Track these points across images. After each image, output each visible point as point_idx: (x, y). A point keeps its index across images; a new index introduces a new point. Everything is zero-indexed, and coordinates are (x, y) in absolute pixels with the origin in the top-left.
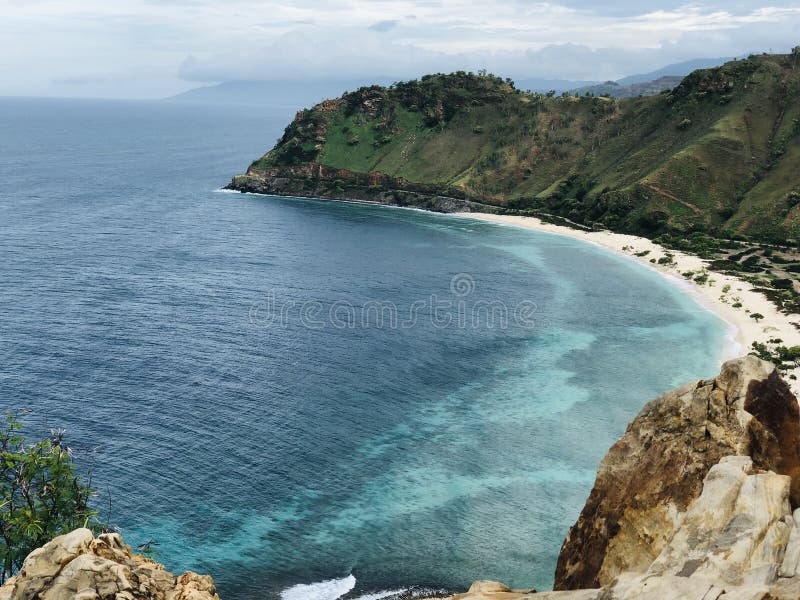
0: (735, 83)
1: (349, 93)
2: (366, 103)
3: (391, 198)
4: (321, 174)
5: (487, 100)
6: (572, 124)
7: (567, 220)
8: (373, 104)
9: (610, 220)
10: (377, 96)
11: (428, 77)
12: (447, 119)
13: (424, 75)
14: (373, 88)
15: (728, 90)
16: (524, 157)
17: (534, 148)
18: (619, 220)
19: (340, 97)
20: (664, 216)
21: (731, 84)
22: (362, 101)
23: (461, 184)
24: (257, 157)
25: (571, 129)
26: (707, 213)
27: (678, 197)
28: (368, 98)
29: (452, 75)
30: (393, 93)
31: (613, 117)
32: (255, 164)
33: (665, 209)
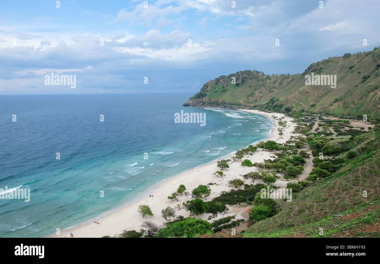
0: (324, 66)
1: (217, 78)
2: (221, 80)
3: (223, 106)
4: (207, 101)
5: (254, 78)
6: (277, 83)
7: (267, 110)
8: (223, 81)
9: (277, 109)
10: (224, 78)
11: (238, 72)
12: (242, 84)
13: (237, 72)
14: (223, 76)
15: (321, 68)
16: (261, 93)
17: (264, 90)
18: (280, 109)
19: (215, 79)
20: (293, 107)
21: (322, 67)
22: (220, 80)
23: (241, 101)
24: (191, 97)
25: (276, 84)
26: (306, 106)
27: (299, 101)
28: (221, 79)
29: (244, 71)
30: (228, 77)
31: (288, 80)
32: (191, 98)
33: (294, 105)
